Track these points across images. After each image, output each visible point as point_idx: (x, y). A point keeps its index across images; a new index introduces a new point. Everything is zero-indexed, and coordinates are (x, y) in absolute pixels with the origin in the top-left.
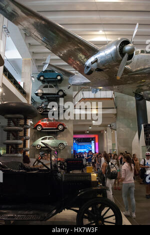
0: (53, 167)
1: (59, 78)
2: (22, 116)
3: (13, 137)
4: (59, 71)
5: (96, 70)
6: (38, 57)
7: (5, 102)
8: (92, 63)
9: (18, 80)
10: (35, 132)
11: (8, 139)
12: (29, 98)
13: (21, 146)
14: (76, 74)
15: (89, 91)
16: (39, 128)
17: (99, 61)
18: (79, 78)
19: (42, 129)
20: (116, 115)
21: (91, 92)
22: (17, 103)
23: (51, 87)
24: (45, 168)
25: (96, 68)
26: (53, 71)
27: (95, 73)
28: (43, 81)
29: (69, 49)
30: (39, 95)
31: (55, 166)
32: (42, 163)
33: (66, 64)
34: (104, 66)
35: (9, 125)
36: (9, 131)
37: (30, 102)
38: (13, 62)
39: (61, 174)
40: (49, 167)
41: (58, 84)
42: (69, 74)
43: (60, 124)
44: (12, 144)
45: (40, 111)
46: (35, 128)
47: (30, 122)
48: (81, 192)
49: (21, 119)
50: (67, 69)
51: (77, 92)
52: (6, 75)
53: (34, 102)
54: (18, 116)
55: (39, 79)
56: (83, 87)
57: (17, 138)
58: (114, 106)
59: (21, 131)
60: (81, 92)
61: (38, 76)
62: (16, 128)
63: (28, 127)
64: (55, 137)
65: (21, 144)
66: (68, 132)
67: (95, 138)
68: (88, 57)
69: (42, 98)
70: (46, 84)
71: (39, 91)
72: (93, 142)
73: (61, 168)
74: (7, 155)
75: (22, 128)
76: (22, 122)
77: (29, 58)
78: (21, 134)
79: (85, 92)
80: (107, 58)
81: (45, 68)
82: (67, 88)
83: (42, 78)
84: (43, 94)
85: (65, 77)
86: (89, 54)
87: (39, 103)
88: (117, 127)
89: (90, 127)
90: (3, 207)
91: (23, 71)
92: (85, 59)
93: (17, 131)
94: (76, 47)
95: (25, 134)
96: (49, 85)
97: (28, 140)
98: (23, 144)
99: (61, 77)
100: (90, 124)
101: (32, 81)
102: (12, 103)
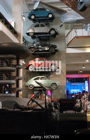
0: (48, 107)
1: (50, 16)
2: (15, 56)
3: (6, 77)
4: (51, 9)
9: (9, 20)
10: (27, 72)
11: (1, 79)
12: (20, 37)
13: (14, 86)
14: (68, 11)
15: (82, 28)
18: (72, 16)
21: (84, 30)
22: (9, 43)
23: (42, 26)
24: (39, 107)
26: (44, 9)
28: (34, 20)
30: (30, 34)
31: (50, 105)
32: (37, 103)
35: (2, 65)
36: (2, 72)
37: (22, 42)
39: (56, 113)
40: (44, 106)
41: (50, 23)
42: (61, 12)
44: (5, 84)
45: (32, 51)
46: (28, 68)
47: (22, 62)
48: (76, 133)
49: (13, 59)
50: (59, 7)
51: (70, 30)
53: (26, 42)
54: (10, 56)
55: (30, 18)
56: (76, 24)
57: (10, 78)
59: (13, 71)
60: (74, 30)
61: (29, 15)
62: (9, 68)
63: (20, 67)
64: (47, 77)
65: (14, 84)
67: (88, 78)
69: (33, 37)
70: (37, 23)
71: (31, 31)
72: (86, 82)
73: (56, 108)
75: (15, 69)
76: (14, 62)
78: (14, 74)
79: (78, 30)
81: (36, 6)
82: (59, 26)
83: (33, 17)
84: (35, 34)
85: (56, 15)
87: (30, 43)
89: (84, 66)
91: (13, 11)
93: (10, 71)
95: (18, 74)
96: (40, 24)
97: (21, 80)
98: (16, 84)
99: (53, 15)
100: (84, 64)
101: (23, 20)
102: (4, 43)
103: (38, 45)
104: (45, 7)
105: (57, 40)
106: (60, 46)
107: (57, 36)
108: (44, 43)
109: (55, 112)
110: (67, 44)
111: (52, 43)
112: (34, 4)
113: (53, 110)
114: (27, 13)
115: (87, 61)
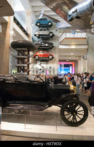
0: (47, 80)
1: (50, 24)
2: (27, 49)
3: (21, 62)
4: (50, 19)
5: (75, 18)
6: (36, 9)
7: (16, 40)
8: (73, 13)
9: (23, 26)
10: (34, 60)
11: (18, 63)
12: (30, 37)
13: (26, 68)
14: (61, 21)
15: (70, 33)
16: (37, 57)
17: (78, 11)
18: (64, 24)
19: (39, 58)
20: (87, 49)
21: (71, 34)
22: (23, 41)
23: (44, 30)
24: (42, 81)
25: (75, 16)
26: (46, 19)
27: (75, 20)
28: (39, 26)
29: (57, 2)
30: (37, 35)
32: (40, 78)
33: (55, 14)
34: (81, 14)
35: (18, 55)
36: (19, 59)
37: (31, 40)
38: (20, 13)
39: (52, 85)
40: (44, 80)
41: (49, 28)
42: (57, 21)
43: (50, 55)
44: (20, 67)
45: (38, 46)
46: (35, 57)
47: (31, 53)
48: (64, 96)
49: (26, 51)
50: (56, 18)
51: (62, 34)
52: (15, 22)
53: (34, 41)
54: (24, 49)
55: (36, 25)
56: (66, 30)
57: (23, 63)
58: (86, 44)
59: (26, 59)
60: (64, 33)
61: (36, 23)
62: (23, 56)
63: (30, 56)
64: (47, 63)
65: (26, 67)
66: (55, 60)
67: (72, 64)
68: (70, 9)
69: (39, 37)
70: (41, 28)
71: (37, 33)
72: (71, 67)
73: (52, 81)
74: (18, 73)
75: (26, 57)
76: (26, 53)
77: (30, 10)
78: (26, 60)
79: (67, 34)
80: (84, 9)
81: (41, 17)
82: (55, 31)
83: (38, 24)
84: (40, 35)
85: (54, 23)
86: (71, 6)
87: (37, 41)
88: (88, 57)
89: (70, 57)
90: (17, 102)
91: (26, 20)
92: (68, 10)
93: (23, 59)
94: (62, 1)
95: (28, 61)
96: (43, 29)
97: (30, 64)
98: (27, 67)
99: (51, 23)
100: (70, 55)
101: (32, 26)
102: (20, 41)
103: (42, 43)
104: (47, 18)
105: (54, 40)
106: (55, 44)
107: (54, 37)
108: (45, 41)
109: (51, 83)
110: (60, 42)
111: (50, 42)
112: (39, 16)
113: (50, 82)
114: (35, 21)
115: (72, 54)
